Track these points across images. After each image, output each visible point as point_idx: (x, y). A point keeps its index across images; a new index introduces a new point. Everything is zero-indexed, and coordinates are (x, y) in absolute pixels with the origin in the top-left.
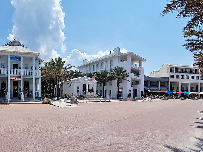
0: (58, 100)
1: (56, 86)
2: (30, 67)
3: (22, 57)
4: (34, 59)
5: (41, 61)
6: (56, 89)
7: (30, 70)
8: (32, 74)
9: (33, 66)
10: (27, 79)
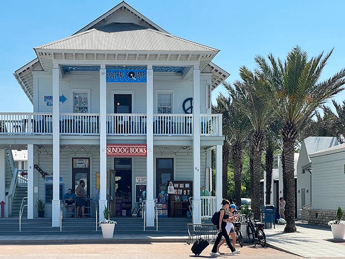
0: (289, 229)
1: (277, 174)
2: (177, 104)
3: (150, 67)
4: (197, 74)
5: (221, 76)
6: (276, 182)
7: (177, 116)
8: (188, 128)
9: (191, 99)
10: (166, 147)
